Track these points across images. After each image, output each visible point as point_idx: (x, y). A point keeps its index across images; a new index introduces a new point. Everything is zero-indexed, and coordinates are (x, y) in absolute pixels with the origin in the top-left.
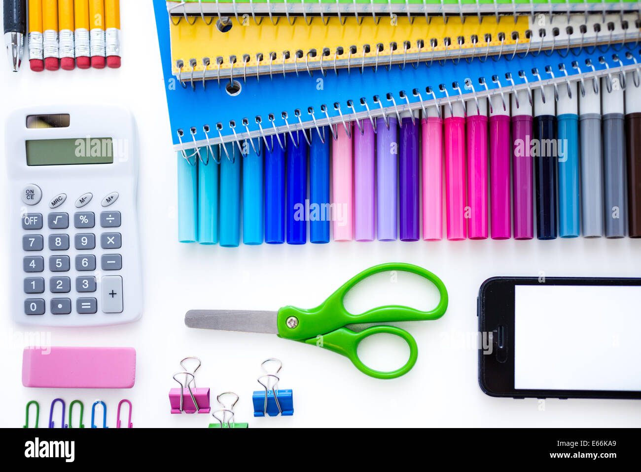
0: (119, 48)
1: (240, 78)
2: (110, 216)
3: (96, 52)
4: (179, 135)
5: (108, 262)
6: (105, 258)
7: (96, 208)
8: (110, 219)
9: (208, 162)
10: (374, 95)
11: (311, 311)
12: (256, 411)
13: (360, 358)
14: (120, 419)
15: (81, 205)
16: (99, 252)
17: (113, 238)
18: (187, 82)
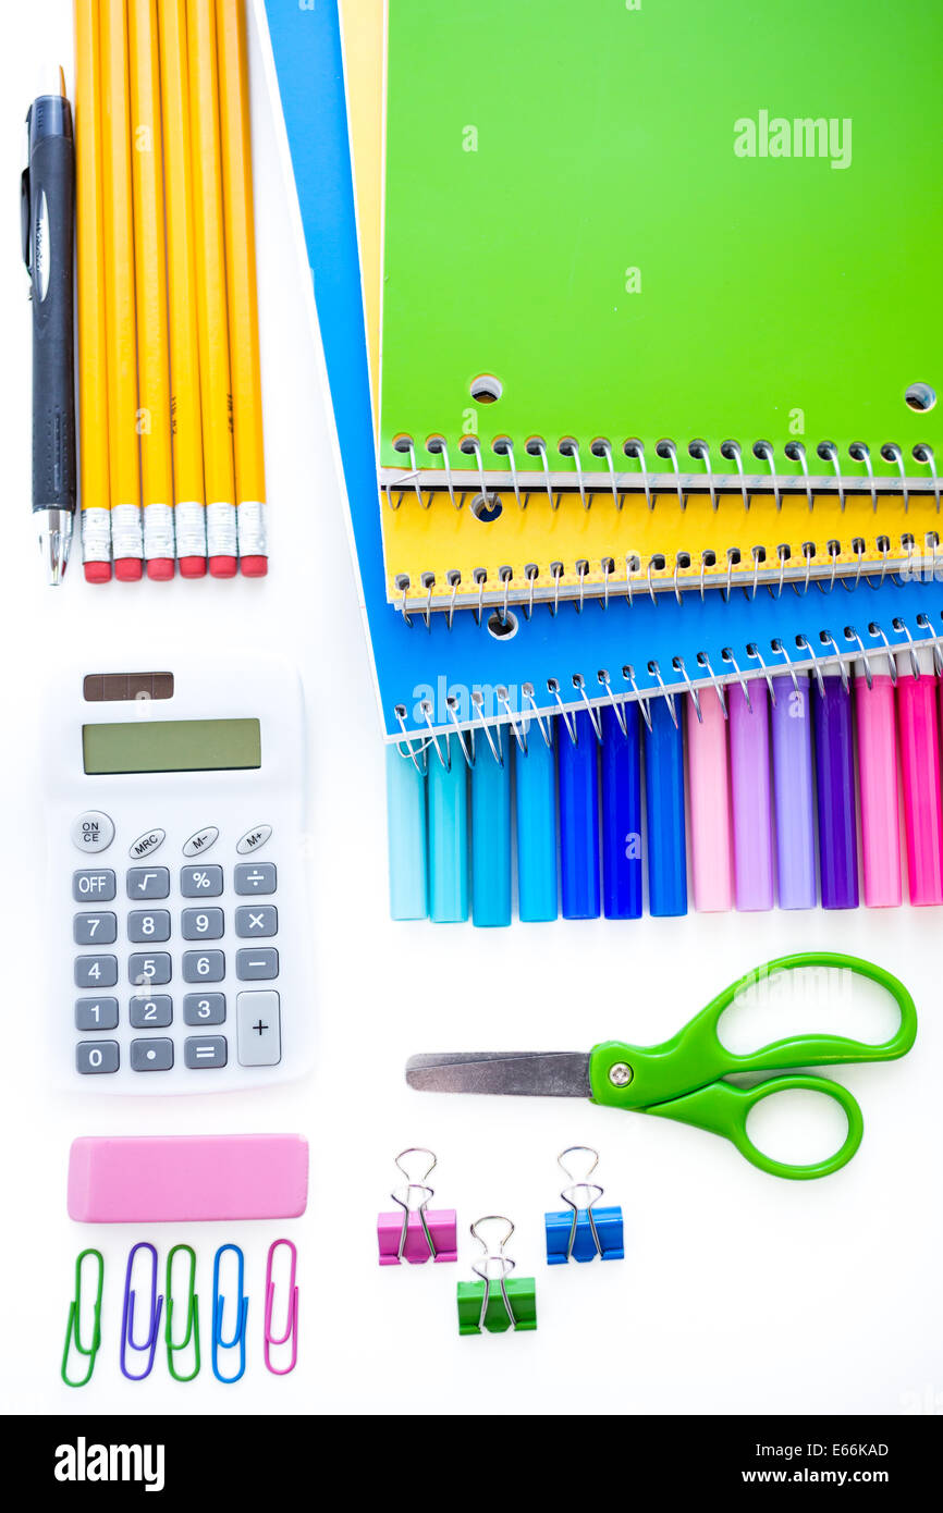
0: (264, 540)
1: (521, 609)
2: (255, 872)
3: (220, 547)
4: (398, 716)
5: (251, 964)
6: (244, 957)
7: (225, 856)
8: (256, 878)
9: (450, 765)
10: (772, 638)
11: (656, 1050)
12: (550, 1253)
13: (751, 1138)
14: (273, 1280)
15: (196, 851)
16: (231, 944)
17: (262, 915)
18: (415, 618)
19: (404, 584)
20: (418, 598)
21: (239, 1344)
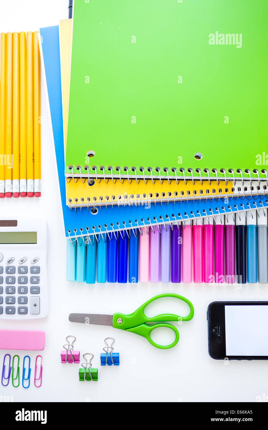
0: (40, 189)
1: (98, 207)
2: (35, 268)
3: (30, 190)
4: (68, 232)
5: (33, 290)
6: (32, 288)
7: (28, 264)
8: (35, 270)
9: (81, 244)
10: (160, 216)
11: (129, 315)
12: (101, 363)
13: (151, 338)
14: (37, 365)
15: (21, 263)
16: (29, 285)
17: (36, 279)
18: (73, 208)
19: (71, 201)
20: (73, 204)
21: (28, 379)
